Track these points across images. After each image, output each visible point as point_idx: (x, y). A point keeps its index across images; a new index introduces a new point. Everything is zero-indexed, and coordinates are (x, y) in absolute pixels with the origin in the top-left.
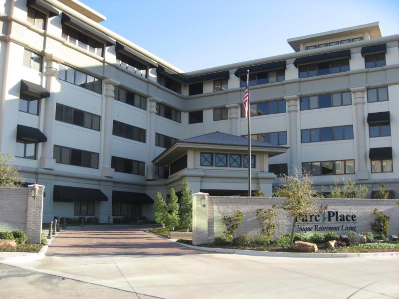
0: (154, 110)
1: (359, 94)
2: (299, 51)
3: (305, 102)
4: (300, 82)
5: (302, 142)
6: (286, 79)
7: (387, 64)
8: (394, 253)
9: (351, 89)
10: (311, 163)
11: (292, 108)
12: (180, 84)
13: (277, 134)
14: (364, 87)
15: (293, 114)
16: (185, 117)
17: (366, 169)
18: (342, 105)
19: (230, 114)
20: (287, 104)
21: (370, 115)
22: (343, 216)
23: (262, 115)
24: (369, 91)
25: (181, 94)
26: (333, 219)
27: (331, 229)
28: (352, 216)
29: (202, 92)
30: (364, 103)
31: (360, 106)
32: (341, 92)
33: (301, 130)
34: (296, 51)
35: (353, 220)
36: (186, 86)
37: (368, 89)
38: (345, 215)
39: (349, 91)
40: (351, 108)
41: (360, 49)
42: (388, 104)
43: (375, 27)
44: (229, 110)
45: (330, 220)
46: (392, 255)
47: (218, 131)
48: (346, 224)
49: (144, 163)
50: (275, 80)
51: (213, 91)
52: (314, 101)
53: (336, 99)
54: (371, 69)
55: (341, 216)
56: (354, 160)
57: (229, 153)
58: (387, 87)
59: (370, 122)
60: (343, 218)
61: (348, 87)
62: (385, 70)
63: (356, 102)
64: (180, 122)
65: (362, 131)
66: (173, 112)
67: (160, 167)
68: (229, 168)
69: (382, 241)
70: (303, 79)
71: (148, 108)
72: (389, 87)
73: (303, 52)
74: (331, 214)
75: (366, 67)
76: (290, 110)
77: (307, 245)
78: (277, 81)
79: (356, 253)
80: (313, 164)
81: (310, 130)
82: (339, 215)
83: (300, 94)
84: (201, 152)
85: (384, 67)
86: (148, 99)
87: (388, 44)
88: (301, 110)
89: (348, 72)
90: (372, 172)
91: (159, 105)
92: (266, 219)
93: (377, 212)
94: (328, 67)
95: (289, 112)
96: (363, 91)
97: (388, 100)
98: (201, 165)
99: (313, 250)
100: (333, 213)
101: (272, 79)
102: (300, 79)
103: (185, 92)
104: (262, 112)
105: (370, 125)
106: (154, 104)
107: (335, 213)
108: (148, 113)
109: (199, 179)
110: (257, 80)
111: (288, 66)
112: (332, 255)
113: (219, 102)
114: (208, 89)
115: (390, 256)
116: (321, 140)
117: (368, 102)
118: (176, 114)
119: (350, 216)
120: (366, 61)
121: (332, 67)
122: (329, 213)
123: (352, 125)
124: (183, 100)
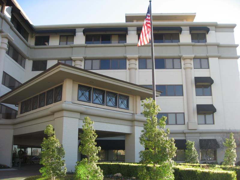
0: (5, 46)
1: (188, 61)
2: (133, 22)
3: (143, 63)
7: (208, 42)
11: (133, 66)
12: (28, 34)
15: (133, 71)
18: (173, 68)
20: (128, 62)
21: (196, 78)
25: (28, 42)
30: (191, 69)
31: (188, 70)
32: (173, 58)
36: (32, 37)
37: (195, 58)
39: (179, 58)
40: (181, 71)
42: (209, 71)
44: (73, 62)
51: (58, 44)
53: (168, 63)
54: (196, 44)
56: (184, 113)
57: (106, 90)
58: (207, 59)
63: (185, 67)
64: (25, 68)
65: (190, 89)
68: (105, 107)
72: (210, 59)
78: (119, 43)
84: (79, 85)
88: (139, 69)
89: (179, 43)
90: (198, 124)
91: (9, 45)
96: (191, 59)
97: (209, 68)
98: (78, 100)
105: (197, 87)
106: (6, 41)
109: (78, 115)
114: (54, 42)
117: (194, 68)
118: (22, 60)
123: (182, 85)
124: (29, 48)
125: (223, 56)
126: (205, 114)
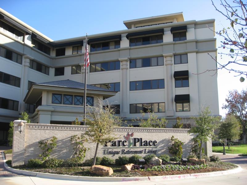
0: (28, 64)
1: (169, 58)
2: (131, 28)
3: (133, 63)
4: (130, 49)
5: (130, 90)
6: (121, 47)
7: (187, 39)
8: (181, 175)
9: (163, 55)
10: (136, 104)
11: (124, 67)
12: (50, 48)
13: (113, 84)
14: (172, 54)
15: (125, 70)
16: (52, 71)
17: (172, 109)
18: (158, 65)
19: (83, 70)
20: (121, 64)
21: (175, 72)
22: (147, 141)
23: (104, 71)
24: (175, 56)
25: (50, 55)
26: (138, 144)
27: (136, 152)
28: (154, 141)
29: (64, 55)
30: (172, 65)
31: (169, 66)
32: (157, 57)
33: (130, 82)
34: (128, 28)
35: (154, 145)
36: (53, 50)
37: (175, 55)
38: (148, 141)
39: (162, 56)
40: (164, 67)
41: (170, 28)
42: (188, 65)
43: (180, 16)
44: (82, 67)
45: (135, 145)
46: (179, 177)
47: (68, 80)
48: (148, 148)
49: (18, 102)
50: (114, 48)
51: (71, 54)
52: (139, 62)
53: (154, 61)
54: (177, 42)
55: (144, 142)
56: (165, 103)
57: (74, 94)
58: (187, 54)
59: (176, 77)
60: (146, 144)
61: (162, 53)
62: (186, 43)
63: (167, 63)
64: (49, 75)
65: (170, 83)
66: (43, 68)
67: (31, 105)
68: (73, 106)
69: (175, 162)
70: (132, 47)
71: (23, 63)
72: (188, 54)
73: (133, 29)
74: (137, 141)
75: (174, 41)
76: (123, 68)
77: (102, 170)
78: (115, 48)
79: (147, 177)
80: (137, 105)
81: (136, 82)
82: (143, 141)
83: (130, 57)
84: (53, 93)
85: (185, 41)
86: (23, 57)
87: (188, 26)
88: (130, 68)
89: (162, 44)
90: (176, 111)
91: (32, 61)
92: (79, 144)
93: (174, 138)
94: (149, 40)
95: (122, 69)
96: (171, 56)
97: (188, 63)
98: (52, 103)
99: (107, 174)
100: (138, 139)
101: (112, 47)
102: (130, 47)
103: (53, 54)
104: (104, 69)
105: (176, 79)
106: (28, 60)
107: (140, 140)
108: (23, 66)
109: (50, 113)
110: (101, 47)
111: (122, 38)
112: (123, 179)
113: (75, 61)
114: (69, 52)
115: (178, 178)
116: (143, 89)
117: (175, 64)
118: (46, 69)
119: (152, 142)
120: (174, 37)
121: (151, 40)
122: (135, 139)
123: (164, 79)
124: (51, 59)
125: (200, 50)
126: (183, 103)
